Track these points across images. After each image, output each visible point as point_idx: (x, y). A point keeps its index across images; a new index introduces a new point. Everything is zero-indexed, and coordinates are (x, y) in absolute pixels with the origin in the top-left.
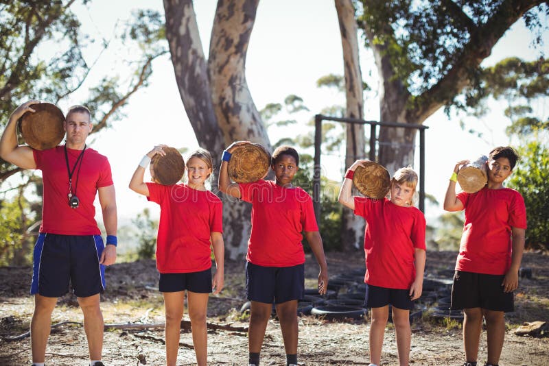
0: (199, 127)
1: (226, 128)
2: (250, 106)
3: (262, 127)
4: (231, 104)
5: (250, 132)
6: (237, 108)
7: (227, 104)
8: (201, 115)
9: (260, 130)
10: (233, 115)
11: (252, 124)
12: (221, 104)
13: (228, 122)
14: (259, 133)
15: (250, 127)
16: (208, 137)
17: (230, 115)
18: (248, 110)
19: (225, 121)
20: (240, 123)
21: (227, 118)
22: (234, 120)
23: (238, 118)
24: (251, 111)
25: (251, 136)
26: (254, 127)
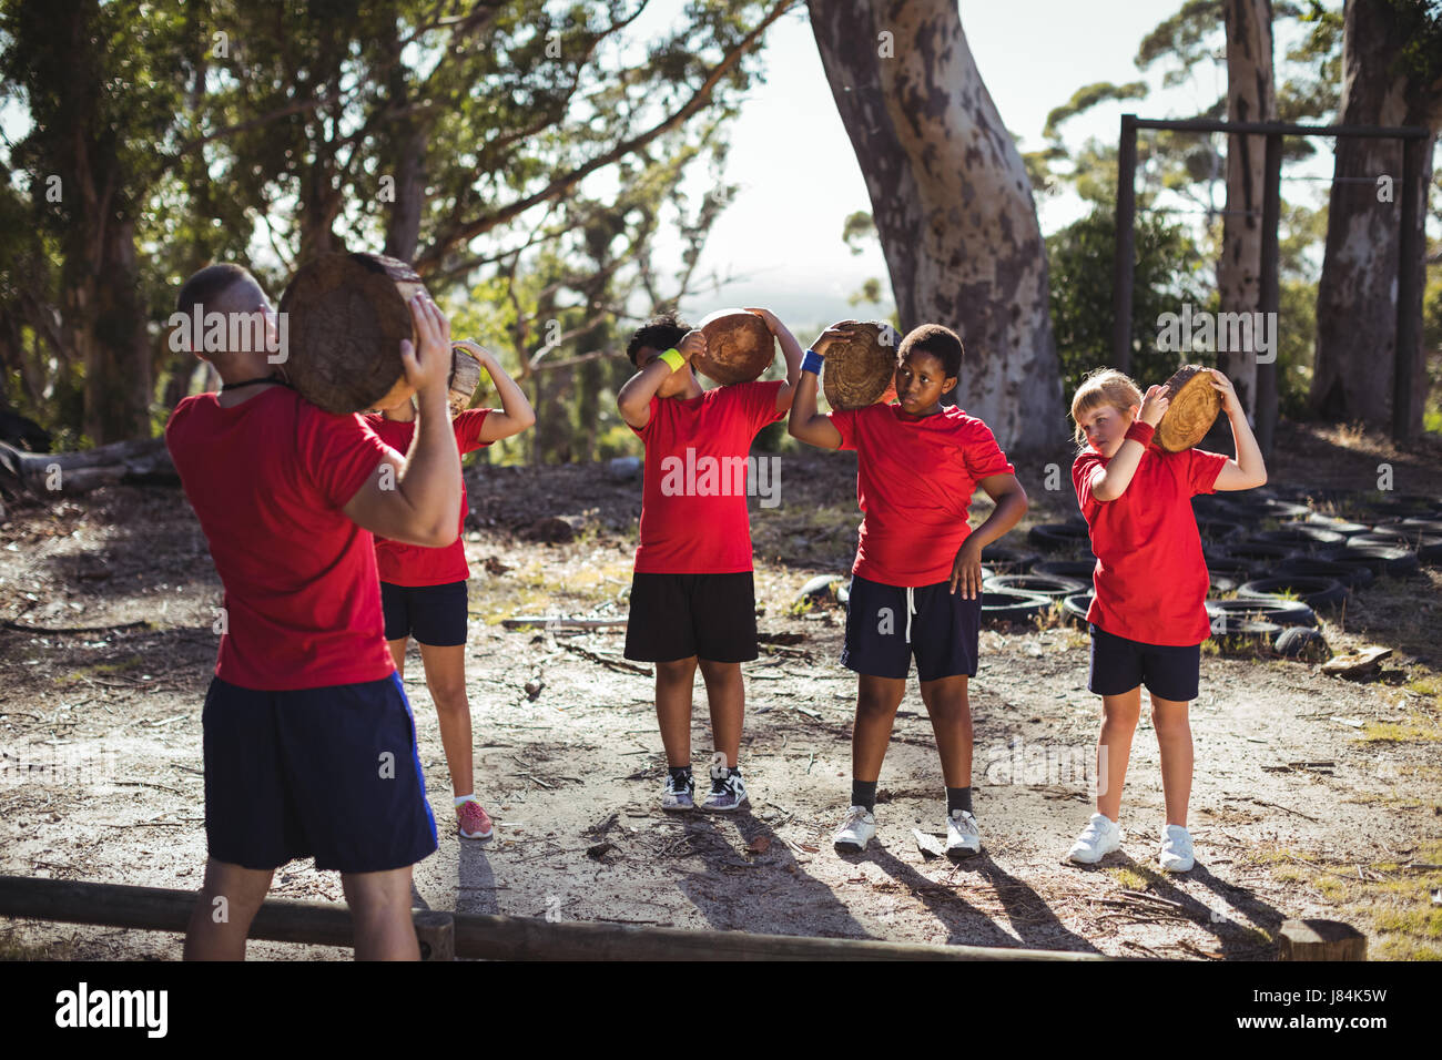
0: (864, 140)
1: (914, 148)
2: (972, 93)
3: (1001, 143)
4: (922, 91)
5: (973, 155)
6: (937, 102)
7: (913, 91)
8: (868, 110)
9: (998, 151)
10: (929, 117)
11: (975, 136)
12: (898, 91)
13: (919, 134)
14: (994, 157)
15: (972, 145)
16: (883, 164)
17: (921, 116)
18: (967, 104)
19: (910, 130)
20: (948, 134)
21: (915, 124)
22: (932, 129)
23: (942, 123)
24: (975, 104)
25: (975, 165)
26: (982, 143)
